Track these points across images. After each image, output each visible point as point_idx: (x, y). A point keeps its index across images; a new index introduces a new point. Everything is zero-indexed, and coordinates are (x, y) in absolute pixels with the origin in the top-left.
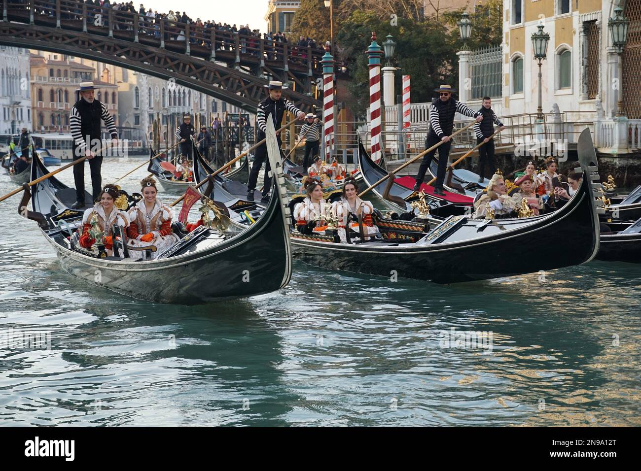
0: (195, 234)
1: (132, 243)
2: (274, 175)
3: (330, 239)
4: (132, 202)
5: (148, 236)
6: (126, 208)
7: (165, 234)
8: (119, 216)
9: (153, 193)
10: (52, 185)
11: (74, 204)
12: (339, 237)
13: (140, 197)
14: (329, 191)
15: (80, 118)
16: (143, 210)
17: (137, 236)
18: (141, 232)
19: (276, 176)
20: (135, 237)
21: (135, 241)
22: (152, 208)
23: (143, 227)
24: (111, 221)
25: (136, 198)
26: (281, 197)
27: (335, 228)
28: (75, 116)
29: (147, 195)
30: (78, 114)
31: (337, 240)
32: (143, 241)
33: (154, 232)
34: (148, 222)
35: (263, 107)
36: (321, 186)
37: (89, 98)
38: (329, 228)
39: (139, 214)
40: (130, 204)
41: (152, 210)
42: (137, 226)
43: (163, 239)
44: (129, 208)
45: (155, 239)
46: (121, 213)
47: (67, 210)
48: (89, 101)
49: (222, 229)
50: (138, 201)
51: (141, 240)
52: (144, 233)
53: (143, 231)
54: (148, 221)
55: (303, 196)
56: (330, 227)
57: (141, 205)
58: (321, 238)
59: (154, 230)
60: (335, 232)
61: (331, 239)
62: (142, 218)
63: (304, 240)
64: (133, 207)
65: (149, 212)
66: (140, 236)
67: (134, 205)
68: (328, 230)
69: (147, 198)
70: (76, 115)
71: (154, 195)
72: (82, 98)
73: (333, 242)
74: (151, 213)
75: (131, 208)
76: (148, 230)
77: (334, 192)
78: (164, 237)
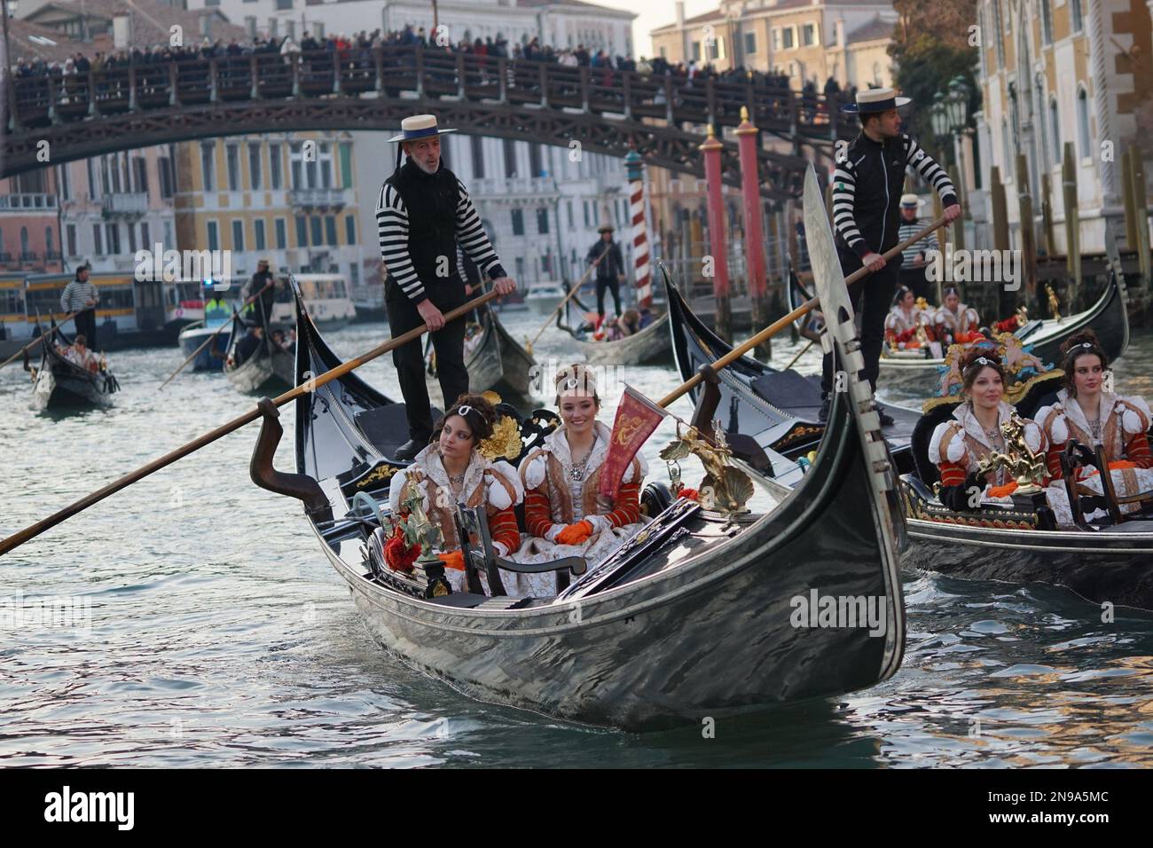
0: (664, 523)
1: (534, 550)
2: (836, 344)
3: (1024, 519)
4: (534, 436)
5: (576, 529)
6: (518, 451)
7: (625, 522)
8: (489, 478)
9: (585, 405)
10: (350, 398)
11: (403, 448)
12: (1051, 514)
13: (553, 421)
14: (1024, 379)
15: (405, 214)
16: (563, 456)
17: (548, 528)
18: (559, 517)
19: (842, 349)
20: (540, 533)
21: (540, 543)
22: (587, 450)
23: (565, 501)
24: (470, 493)
25: (544, 424)
26: (857, 409)
27: (1037, 488)
28: (391, 209)
29: (569, 413)
30: (400, 202)
31: (1048, 520)
32: (564, 542)
33: (592, 519)
34: (575, 487)
35: (849, 165)
36: (999, 369)
37: (428, 162)
38: (1021, 489)
39: (552, 467)
40: (528, 441)
41: (588, 456)
42: (547, 500)
43: (617, 534)
44: (525, 451)
45: (594, 537)
46: (496, 466)
47: (381, 464)
48: (426, 169)
49: (730, 509)
50: (549, 430)
51: (559, 540)
52: (567, 519)
53: (563, 513)
54: (577, 485)
55: (950, 400)
56: (1024, 486)
57: (557, 442)
58: (1004, 519)
59: (594, 512)
60: (1040, 499)
61: (1030, 521)
62: (561, 478)
63: (961, 527)
64: (535, 448)
65: (578, 461)
66: (557, 530)
67: (539, 442)
68: (1019, 496)
69: (570, 420)
70: (395, 205)
71: (587, 412)
72: (409, 159)
73: (1037, 528)
74: (585, 461)
75: (530, 452)
76: (578, 510)
77: (1039, 380)
78: (621, 531)
